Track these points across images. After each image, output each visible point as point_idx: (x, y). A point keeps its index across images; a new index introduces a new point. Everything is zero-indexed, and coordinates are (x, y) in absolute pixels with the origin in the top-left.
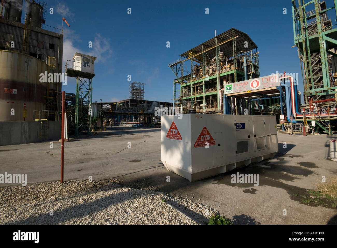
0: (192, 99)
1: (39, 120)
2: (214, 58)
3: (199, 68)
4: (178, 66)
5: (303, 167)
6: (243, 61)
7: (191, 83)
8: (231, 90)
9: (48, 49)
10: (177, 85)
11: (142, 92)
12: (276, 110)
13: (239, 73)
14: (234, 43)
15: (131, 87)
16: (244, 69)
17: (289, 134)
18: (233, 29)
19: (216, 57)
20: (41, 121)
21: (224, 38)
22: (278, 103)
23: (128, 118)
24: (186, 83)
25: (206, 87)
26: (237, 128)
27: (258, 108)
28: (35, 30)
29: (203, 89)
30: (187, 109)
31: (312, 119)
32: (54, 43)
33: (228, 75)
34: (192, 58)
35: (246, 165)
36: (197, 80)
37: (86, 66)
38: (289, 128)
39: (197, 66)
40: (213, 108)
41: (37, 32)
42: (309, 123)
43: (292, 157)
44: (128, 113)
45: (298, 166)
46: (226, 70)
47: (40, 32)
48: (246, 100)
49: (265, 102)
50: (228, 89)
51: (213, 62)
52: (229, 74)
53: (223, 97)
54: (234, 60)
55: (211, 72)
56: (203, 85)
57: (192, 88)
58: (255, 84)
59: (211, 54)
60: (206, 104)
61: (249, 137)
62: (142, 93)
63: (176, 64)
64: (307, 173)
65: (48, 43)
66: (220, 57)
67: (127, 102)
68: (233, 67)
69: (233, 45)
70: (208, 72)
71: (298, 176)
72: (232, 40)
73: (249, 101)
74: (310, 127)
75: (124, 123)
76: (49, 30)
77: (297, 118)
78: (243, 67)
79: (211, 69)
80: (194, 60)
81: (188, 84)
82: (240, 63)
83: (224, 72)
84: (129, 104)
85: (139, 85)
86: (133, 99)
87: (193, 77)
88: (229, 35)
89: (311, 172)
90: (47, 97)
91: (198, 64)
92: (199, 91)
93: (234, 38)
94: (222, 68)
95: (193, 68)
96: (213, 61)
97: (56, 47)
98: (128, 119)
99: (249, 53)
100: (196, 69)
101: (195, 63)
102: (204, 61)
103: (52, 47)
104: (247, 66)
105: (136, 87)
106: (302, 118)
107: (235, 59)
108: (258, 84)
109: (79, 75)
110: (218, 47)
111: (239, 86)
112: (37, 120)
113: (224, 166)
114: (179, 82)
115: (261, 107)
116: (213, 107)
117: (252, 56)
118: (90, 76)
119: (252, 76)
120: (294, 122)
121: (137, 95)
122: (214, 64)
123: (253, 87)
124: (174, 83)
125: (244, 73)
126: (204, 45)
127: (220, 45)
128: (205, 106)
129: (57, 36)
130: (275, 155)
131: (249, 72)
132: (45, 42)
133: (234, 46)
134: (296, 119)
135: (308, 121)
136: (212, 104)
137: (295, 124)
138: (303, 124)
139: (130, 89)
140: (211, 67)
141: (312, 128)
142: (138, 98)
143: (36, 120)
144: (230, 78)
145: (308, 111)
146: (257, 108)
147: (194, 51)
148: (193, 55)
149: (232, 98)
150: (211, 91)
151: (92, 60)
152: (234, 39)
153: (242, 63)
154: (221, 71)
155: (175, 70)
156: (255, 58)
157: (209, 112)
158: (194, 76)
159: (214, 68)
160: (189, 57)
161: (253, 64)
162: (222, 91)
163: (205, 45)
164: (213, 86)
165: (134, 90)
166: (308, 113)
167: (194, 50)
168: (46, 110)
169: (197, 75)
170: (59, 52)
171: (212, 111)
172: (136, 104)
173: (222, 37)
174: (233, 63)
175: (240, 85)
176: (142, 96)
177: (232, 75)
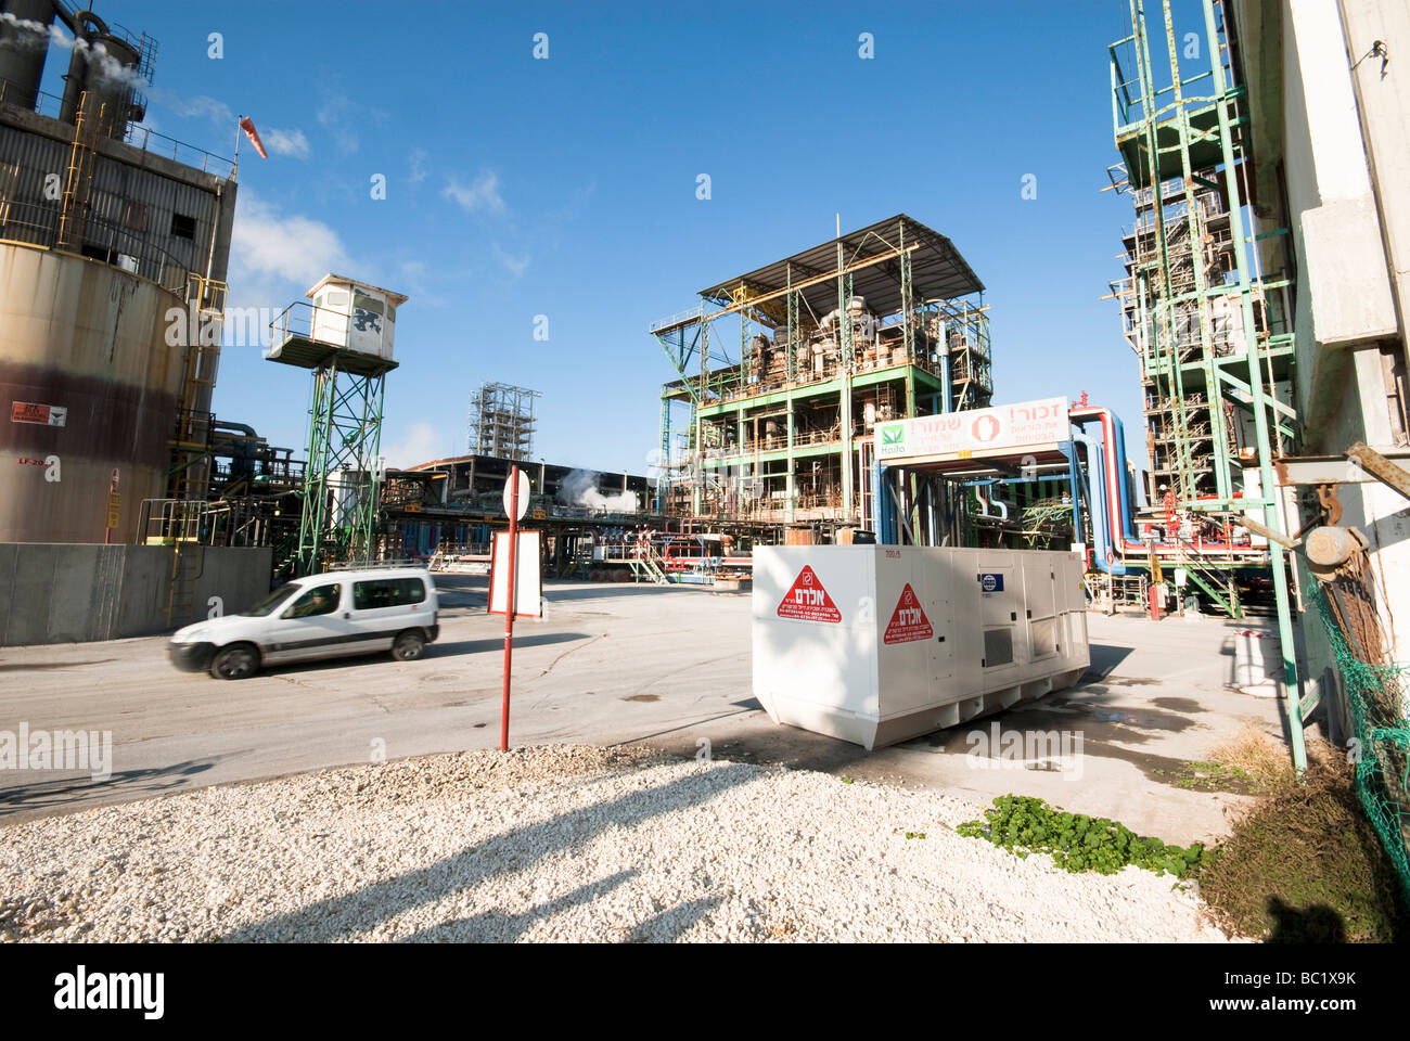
0: (741, 468)
1: (164, 542)
2: (831, 315)
3: (772, 348)
4: (690, 333)
5: (1163, 710)
6: (935, 335)
7: (738, 403)
8: (900, 445)
9: (168, 235)
10: (676, 405)
11: (523, 426)
12: (1048, 521)
13: (922, 378)
14: (906, 269)
15: (478, 404)
16: (938, 364)
17: (1106, 612)
18: (901, 217)
19: (839, 312)
20: (174, 547)
21: (869, 245)
22: (1054, 498)
23: (465, 536)
24: (721, 406)
25: (800, 423)
26: (984, 590)
27: (989, 513)
28: (117, 155)
29: (786, 433)
30: (720, 509)
31: (1174, 562)
32: (193, 214)
33: (882, 384)
34: (747, 309)
35: (1006, 707)
36: (762, 393)
37: (364, 327)
38: (1103, 593)
39: (764, 340)
40: (822, 509)
41: (125, 163)
42: (1168, 574)
43: (1130, 683)
44: (482, 518)
45: (1152, 707)
46: (875, 366)
47: (138, 163)
48: (950, 483)
49: (1013, 491)
50: (889, 441)
51: (826, 329)
52: (885, 382)
53: (871, 468)
54: (904, 330)
55: (819, 367)
56: (786, 416)
57: (741, 425)
58: (986, 429)
59: (820, 302)
60: (797, 492)
61: (1014, 617)
62: (524, 432)
63: (682, 326)
64: (1178, 725)
65: (169, 211)
66: (852, 313)
67: (462, 468)
68: (900, 354)
69: (903, 275)
70: (808, 365)
71: (1156, 732)
72: (899, 257)
73: (958, 487)
74: (1171, 589)
75: (447, 557)
76: (180, 159)
77: (1129, 557)
78: (935, 359)
79: (817, 357)
80: (753, 317)
81: (727, 408)
82: (925, 344)
83: (868, 370)
84: (468, 477)
85: (511, 395)
86: (483, 453)
87: (749, 382)
88: (886, 235)
89: (1190, 723)
90: (182, 443)
91: (769, 333)
92: (769, 436)
93: (904, 252)
94: (862, 355)
95: (749, 346)
96: (827, 325)
97: (200, 229)
98: (464, 541)
99: (955, 309)
100: (759, 351)
101: (757, 329)
102: (794, 325)
103: (184, 227)
104: (952, 356)
105: (498, 406)
106: (1145, 557)
107: (909, 326)
108: (996, 431)
109: (334, 362)
110: (846, 276)
111: (930, 429)
112: (155, 541)
113: (954, 704)
114: (685, 397)
115: (998, 511)
116: (822, 503)
117: (966, 321)
118: (372, 367)
119: (967, 392)
120: (1118, 570)
121: (501, 440)
122: (831, 336)
123: (979, 438)
124: (663, 399)
125: (940, 380)
126: (794, 262)
127: (852, 269)
128: (793, 499)
129: (211, 186)
130: (1079, 676)
131: (958, 378)
132: (156, 205)
133: (906, 281)
134: (1123, 560)
135: (1162, 569)
136: (820, 490)
137: (1121, 576)
138: (1149, 579)
139: (472, 413)
140: (817, 348)
141: (1176, 594)
142: (505, 452)
143: (149, 539)
144: (892, 396)
145: (1162, 533)
146: (985, 514)
147: (753, 282)
148: (749, 296)
149: (901, 472)
150: (819, 439)
151: (389, 306)
152: (906, 253)
153: (933, 343)
154: (858, 368)
155: (678, 349)
156: (975, 327)
157: (809, 521)
158: (753, 379)
159: (828, 352)
160: (735, 303)
161: (971, 349)
162: (868, 446)
163: (799, 265)
164: (826, 421)
165: (489, 416)
166: (1162, 540)
167: (756, 279)
168: (170, 496)
169: (762, 375)
170: (215, 252)
171: (820, 521)
172: (497, 477)
173: (863, 242)
174: (902, 341)
175: (934, 427)
176: (523, 442)
177: (898, 385)
